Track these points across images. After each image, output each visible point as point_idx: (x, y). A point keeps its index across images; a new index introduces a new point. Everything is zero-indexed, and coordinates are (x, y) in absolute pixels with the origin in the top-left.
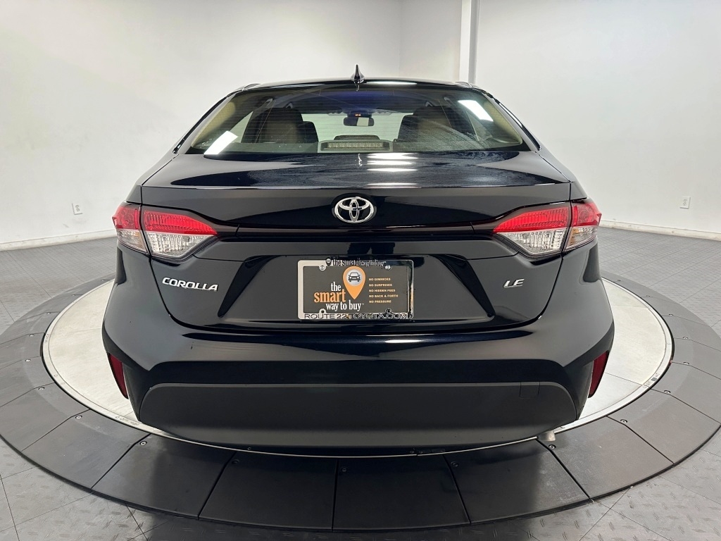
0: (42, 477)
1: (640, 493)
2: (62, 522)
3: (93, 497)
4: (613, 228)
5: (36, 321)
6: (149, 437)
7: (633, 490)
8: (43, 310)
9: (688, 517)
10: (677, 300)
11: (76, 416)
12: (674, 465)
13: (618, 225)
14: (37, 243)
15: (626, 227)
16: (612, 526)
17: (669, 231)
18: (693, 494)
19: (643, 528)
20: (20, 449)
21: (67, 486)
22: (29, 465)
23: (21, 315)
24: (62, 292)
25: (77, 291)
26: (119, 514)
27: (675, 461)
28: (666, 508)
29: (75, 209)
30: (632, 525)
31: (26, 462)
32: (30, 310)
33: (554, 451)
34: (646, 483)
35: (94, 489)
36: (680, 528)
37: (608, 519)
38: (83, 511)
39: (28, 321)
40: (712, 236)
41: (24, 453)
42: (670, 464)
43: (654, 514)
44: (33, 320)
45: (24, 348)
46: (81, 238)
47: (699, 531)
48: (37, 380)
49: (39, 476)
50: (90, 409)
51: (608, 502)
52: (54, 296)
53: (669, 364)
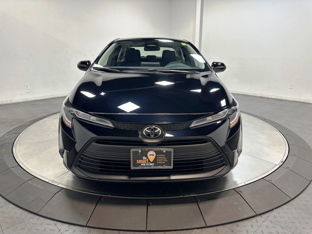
0: (14, 208)
1: (278, 212)
2: (24, 229)
3: (38, 217)
4: (261, 97)
5: (9, 137)
6: (62, 190)
7: (275, 211)
8: (12, 133)
9: (299, 222)
10: (289, 128)
11: (29, 180)
12: (292, 199)
13: (263, 96)
14: (9, 102)
15: (266, 96)
16: (267, 227)
17: (284, 98)
18: (300, 212)
19: (280, 227)
20: (4, 196)
21: (26, 212)
22: (8, 203)
23: (2, 134)
24: (21, 124)
25: (28, 124)
26: (50, 224)
27: (292, 198)
28: (289, 218)
29: (26, 87)
30: (275, 226)
31: (6, 201)
32: (6, 132)
33: (241, 194)
34: (280, 207)
35: (38, 213)
36: (296, 227)
37: (265, 224)
38: (33, 224)
39: (6, 137)
40: (302, 101)
41: (6, 197)
42: (290, 199)
43: (285, 221)
44: (8, 137)
45: (4, 149)
46: (28, 100)
47: (304, 228)
48: (10, 164)
49: (13, 208)
50: (35, 177)
51: (265, 216)
52: (17, 126)
53: (288, 156)
